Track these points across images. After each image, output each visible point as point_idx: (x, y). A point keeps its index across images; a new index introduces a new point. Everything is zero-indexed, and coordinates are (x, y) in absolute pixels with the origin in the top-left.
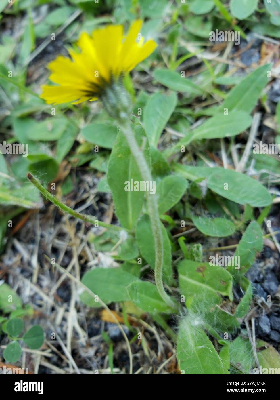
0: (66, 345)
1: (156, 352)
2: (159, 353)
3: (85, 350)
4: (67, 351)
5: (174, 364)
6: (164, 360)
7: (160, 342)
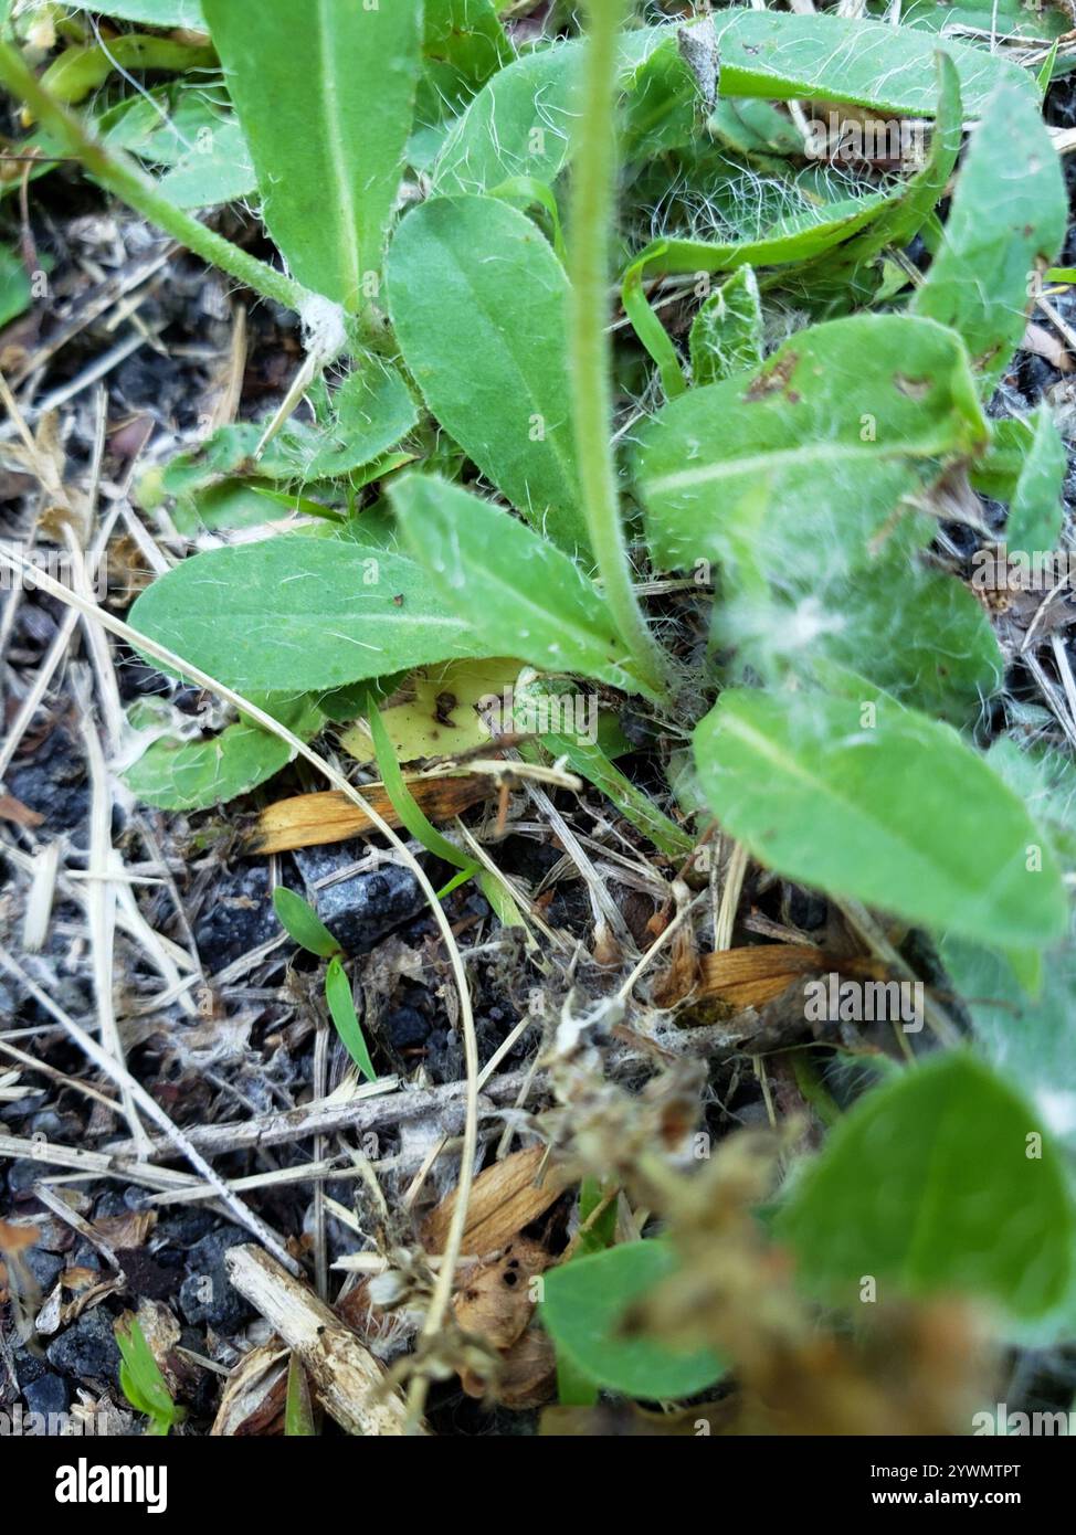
0: (96, 1036)
1: (582, 929)
2: (600, 931)
3: (197, 1037)
4: (108, 1056)
5: (688, 960)
6: (630, 954)
7: (594, 876)
